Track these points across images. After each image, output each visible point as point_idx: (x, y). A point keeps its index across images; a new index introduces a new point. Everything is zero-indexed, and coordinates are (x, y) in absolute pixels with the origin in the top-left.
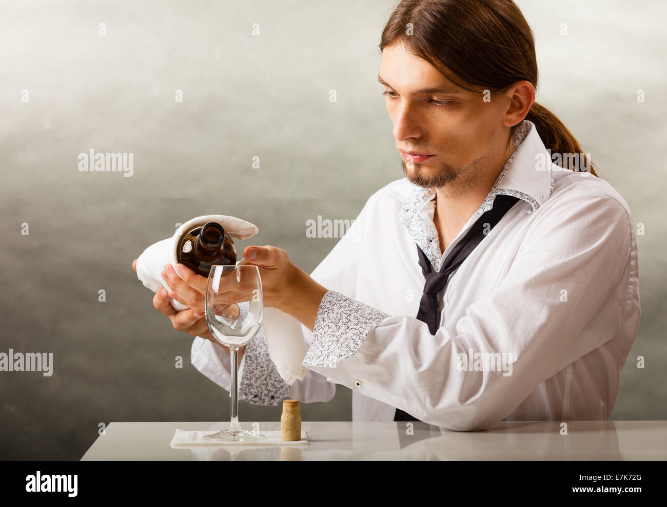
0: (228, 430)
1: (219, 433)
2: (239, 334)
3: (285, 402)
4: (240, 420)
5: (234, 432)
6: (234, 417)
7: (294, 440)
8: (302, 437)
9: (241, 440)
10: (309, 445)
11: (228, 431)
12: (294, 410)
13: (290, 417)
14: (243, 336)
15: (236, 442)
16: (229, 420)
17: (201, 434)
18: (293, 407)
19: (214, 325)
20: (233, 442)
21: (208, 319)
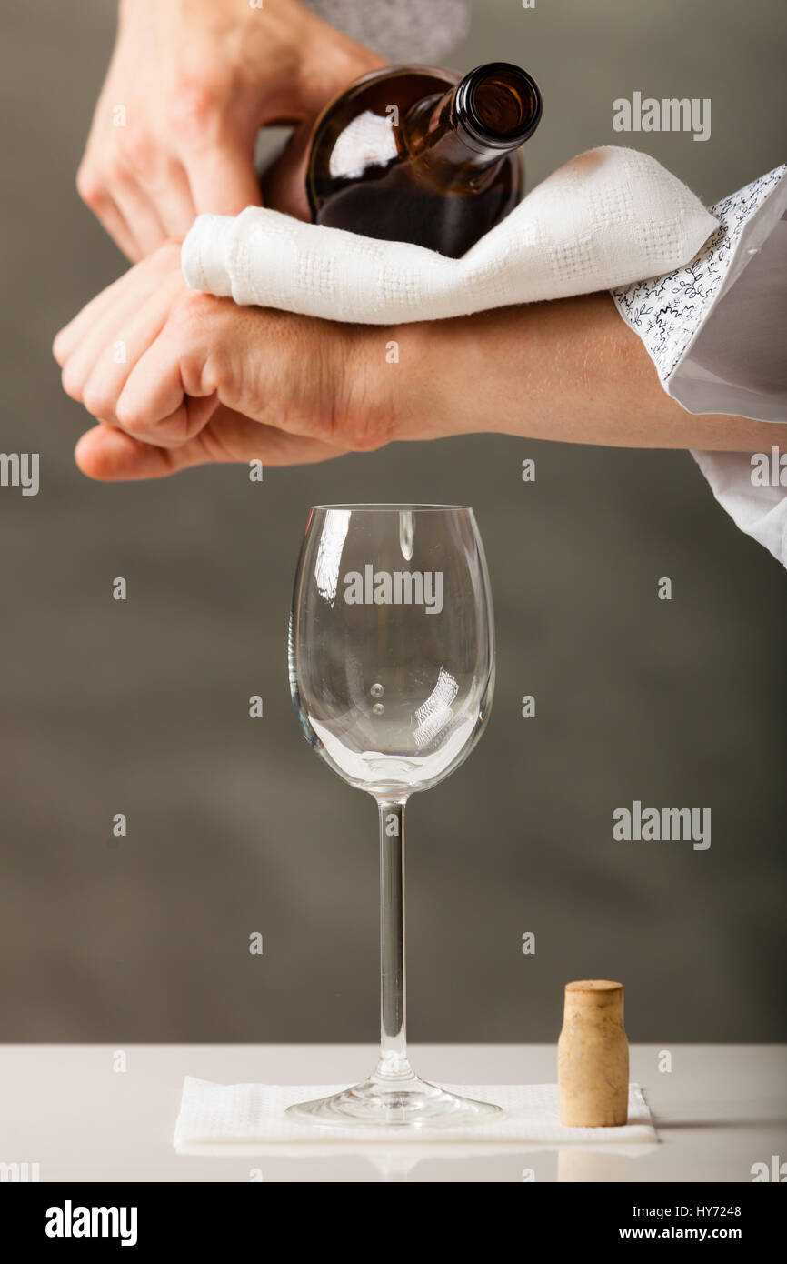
0: (371, 1085)
1: (337, 1098)
2: (408, 746)
3: (574, 991)
4: (411, 1039)
5: (396, 1094)
6: (394, 1032)
7: (605, 1125)
8: (634, 1110)
9: (417, 1124)
10: (660, 1141)
11: (373, 1090)
12: (605, 1020)
13: (588, 1042)
14: (424, 753)
15: (402, 1133)
16: (375, 1039)
17: (277, 1097)
18: (601, 1006)
19: (317, 717)
20: (392, 1133)
21: (298, 694)
